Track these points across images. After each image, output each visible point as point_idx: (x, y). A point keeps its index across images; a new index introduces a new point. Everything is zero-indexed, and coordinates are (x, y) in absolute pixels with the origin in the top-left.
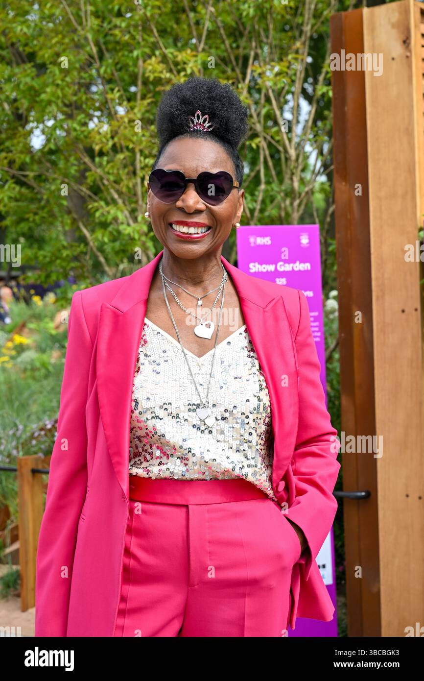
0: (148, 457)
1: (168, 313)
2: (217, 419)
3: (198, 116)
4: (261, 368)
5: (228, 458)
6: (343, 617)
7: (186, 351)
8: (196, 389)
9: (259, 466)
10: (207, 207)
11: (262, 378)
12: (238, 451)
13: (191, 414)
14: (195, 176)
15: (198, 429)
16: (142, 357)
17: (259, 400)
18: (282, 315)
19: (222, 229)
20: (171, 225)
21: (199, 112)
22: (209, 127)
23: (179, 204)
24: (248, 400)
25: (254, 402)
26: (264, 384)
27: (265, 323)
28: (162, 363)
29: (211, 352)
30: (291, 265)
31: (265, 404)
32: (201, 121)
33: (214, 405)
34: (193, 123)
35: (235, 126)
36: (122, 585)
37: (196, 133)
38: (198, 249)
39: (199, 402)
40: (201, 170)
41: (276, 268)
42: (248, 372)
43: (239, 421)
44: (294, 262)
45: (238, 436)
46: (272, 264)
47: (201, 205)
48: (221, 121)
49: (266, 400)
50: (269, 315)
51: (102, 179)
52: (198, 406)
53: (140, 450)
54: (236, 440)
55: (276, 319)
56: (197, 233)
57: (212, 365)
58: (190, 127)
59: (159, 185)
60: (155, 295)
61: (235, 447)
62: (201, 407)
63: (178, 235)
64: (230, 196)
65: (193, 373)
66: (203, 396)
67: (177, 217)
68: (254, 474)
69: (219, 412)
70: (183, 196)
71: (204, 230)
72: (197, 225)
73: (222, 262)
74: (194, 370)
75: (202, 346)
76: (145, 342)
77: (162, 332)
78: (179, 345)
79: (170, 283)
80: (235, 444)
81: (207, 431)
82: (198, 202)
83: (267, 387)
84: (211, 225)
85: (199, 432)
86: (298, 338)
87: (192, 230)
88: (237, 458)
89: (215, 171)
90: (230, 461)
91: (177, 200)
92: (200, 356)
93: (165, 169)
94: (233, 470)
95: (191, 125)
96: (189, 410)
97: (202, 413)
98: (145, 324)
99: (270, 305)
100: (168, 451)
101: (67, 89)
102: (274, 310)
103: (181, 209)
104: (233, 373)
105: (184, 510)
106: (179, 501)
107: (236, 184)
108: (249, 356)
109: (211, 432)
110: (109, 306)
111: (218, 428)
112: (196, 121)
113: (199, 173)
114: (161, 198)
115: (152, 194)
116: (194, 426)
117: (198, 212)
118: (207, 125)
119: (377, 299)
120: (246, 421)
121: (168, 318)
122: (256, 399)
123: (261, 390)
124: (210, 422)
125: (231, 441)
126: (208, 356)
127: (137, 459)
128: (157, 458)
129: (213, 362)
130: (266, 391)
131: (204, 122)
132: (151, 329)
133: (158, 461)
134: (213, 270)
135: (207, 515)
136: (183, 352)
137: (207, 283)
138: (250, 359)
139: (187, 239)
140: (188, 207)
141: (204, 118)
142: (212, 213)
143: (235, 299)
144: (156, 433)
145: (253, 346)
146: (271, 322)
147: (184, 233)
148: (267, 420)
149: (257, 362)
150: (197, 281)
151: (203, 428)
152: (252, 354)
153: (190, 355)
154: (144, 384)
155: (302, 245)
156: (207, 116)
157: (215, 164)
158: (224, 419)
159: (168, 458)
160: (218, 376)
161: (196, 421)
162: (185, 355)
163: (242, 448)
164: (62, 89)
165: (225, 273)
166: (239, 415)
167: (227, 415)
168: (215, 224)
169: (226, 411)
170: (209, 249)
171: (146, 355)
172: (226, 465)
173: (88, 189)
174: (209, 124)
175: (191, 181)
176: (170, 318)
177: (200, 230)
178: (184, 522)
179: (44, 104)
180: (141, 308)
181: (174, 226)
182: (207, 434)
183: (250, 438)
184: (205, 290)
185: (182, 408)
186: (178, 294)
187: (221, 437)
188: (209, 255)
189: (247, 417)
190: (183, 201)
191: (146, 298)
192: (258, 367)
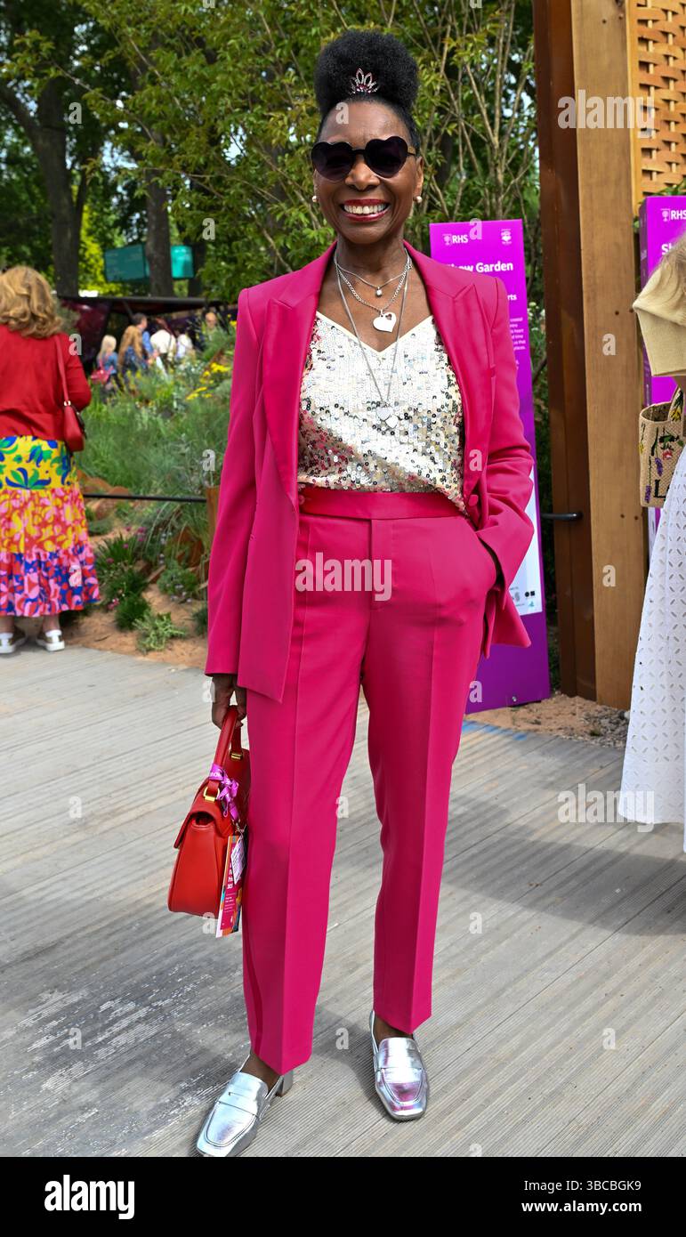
0: (326, 465)
1: (344, 306)
2: (400, 419)
3: (360, 75)
4: (450, 361)
5: (413, 461)
6: (556, 646)
7: (364, 345)
8: (376, 385)
9: (449, 471)
10: (381, 180)
11: (451, 373)
12: (424, 454)
13: (369, 412)
14: (362, 146)
15: (379, 429)
16: (314, 353)
17: (449, 397)
18: (474, 306)
19: (402, 206)
20: (342, 206)
21: (360, 71)
22: (374, 87)
23: (349, 180)
24: (435, 397)
25: (442, 400)
26: (454, 380)
27: (455, 314)
28: (338, 359)
29: (393, 345)
30: (492, 266)
31: (454, 402)
32: (364, 80)
33: (397, 404)
34: (355, 84)
35: (403, 81)
36: (295, 608)
37: (360, 97)
38: (375, 231)
39: (379, 400)
40: (369, 138)
41: (475, 269)
42: (435, 367)
43: (425, 420)
44: (496, 263)
45: (424, 438)
46: (470, 265)
47: (374, 178)
48: (386, 78)
49: (457, 397)
50: (459, 305)
51: (285, 180)
52: (378, 404)
53: (316, 457)
54: (422, 441)
55: (468, 311)
56: (373, 213)
57: (394, 360)
58: (351, 90)
59: (325, 161)
60: (328, 287)
61: (420, 449)
62: (381, 405)
63: (351, 218)
64: (406, 165)
65: (372, 369)
66: (384, 393)
67: (348, 196)
68: (443, 479)
69: (401, 411)
70: (352, 171)
71: (380, 208)
72: (371, 203)
73: (405, 246)
74: (374, 365)
75: (383, 340)
76: (319, 338)
77: (337, 326)
78: (356, 339)
79: (345, 273)
80: (420, 446)
81: (388, 432)
82: (370, 177)
83: (457, 383)
84: (387, 201)
85: (380, 434)
86: (494, 330)
87: (367, 210)
88: (424, 462)
89: (385, 138)
90: (415, 465)
91: (347, 177)
92: (380, 351)
93: (329, 142)
94: (420, 473)
95: (353, 87)
96: (369, 409)
97: (383, 413)
98: (318, 319)
99: (461, 295)
100: (346, 455)
101: (239, 76)
102: (465, 299)
103: (352, 187)
104: (418, 368)
105: (367, 525)
106: (361, 514)
107: (411, 150)
108: (436, 350)
109: (393, 433)
110: (277, 301)
111: (402, 428)
112: (357, 81)
113: (368, 141)
114: (327, 176)
115: (318, 173)
116: (374, 426)
117: (372, 187)
118: (371, 85)
119: (588, 300)
120: (433, 420)
121: (343, 312)
122: (444, 396)
123: (450, 385)
124: (392, 422)
125: (416, 444)
126: (389, 351)
127: (314, 468)
128: (336, 464)
129: (395, 355)
130: (457, 387)
131: (368, 81)
132: (324, 323)
133: (338, 467)
134: (394, 254)
135: (392, 532)
136: (360, 346)
137: (387, 270)
138: (438, 353)
139: (363, 221)
140: (360, 183)
141: (366, 77)
142: (386, 187)
143: (420, 288)
144: (331, 435)
145: (441, 339)
146: (461, 314)
147: (358, 214)
148: (458, 420)
149: (445, 356)
150: (376, 269)
151: (384, 428)
152: (440, 347)
153: (369, 350)
154: (317, 381)
155: (504, 243)
156: (370, 75)
157: (384, 130)
158: (407, 417)
159: (347, 463)
160: (401, 371)
161: (376, 422)
162: (363, 349)
163: (428, 450)
164: (234, 78)
165: (409, 259)
166: (425, 414)
167: (411, 413)
168: (393, 200)
169: (410, 409)
170: (389, 230)
171: (319, 351)
172: (411, 469)
173: (270, 191)
174: (373, 84)
175: (359, 152)
176: (346, 310)
177: (375, 209)
178: (366, 538)
179: (215, 95)
180: (312, 301)
181: (346, 208)
182: (388, 436)
183: (438, 440)
184: (386, 278)
185: (361, 407)
186: (354, 285)
187: (404, 439)
188: (388, 238)
189: (434, 416)
190: (353, 176)
191: (318, 290)
192: (446, 362)
